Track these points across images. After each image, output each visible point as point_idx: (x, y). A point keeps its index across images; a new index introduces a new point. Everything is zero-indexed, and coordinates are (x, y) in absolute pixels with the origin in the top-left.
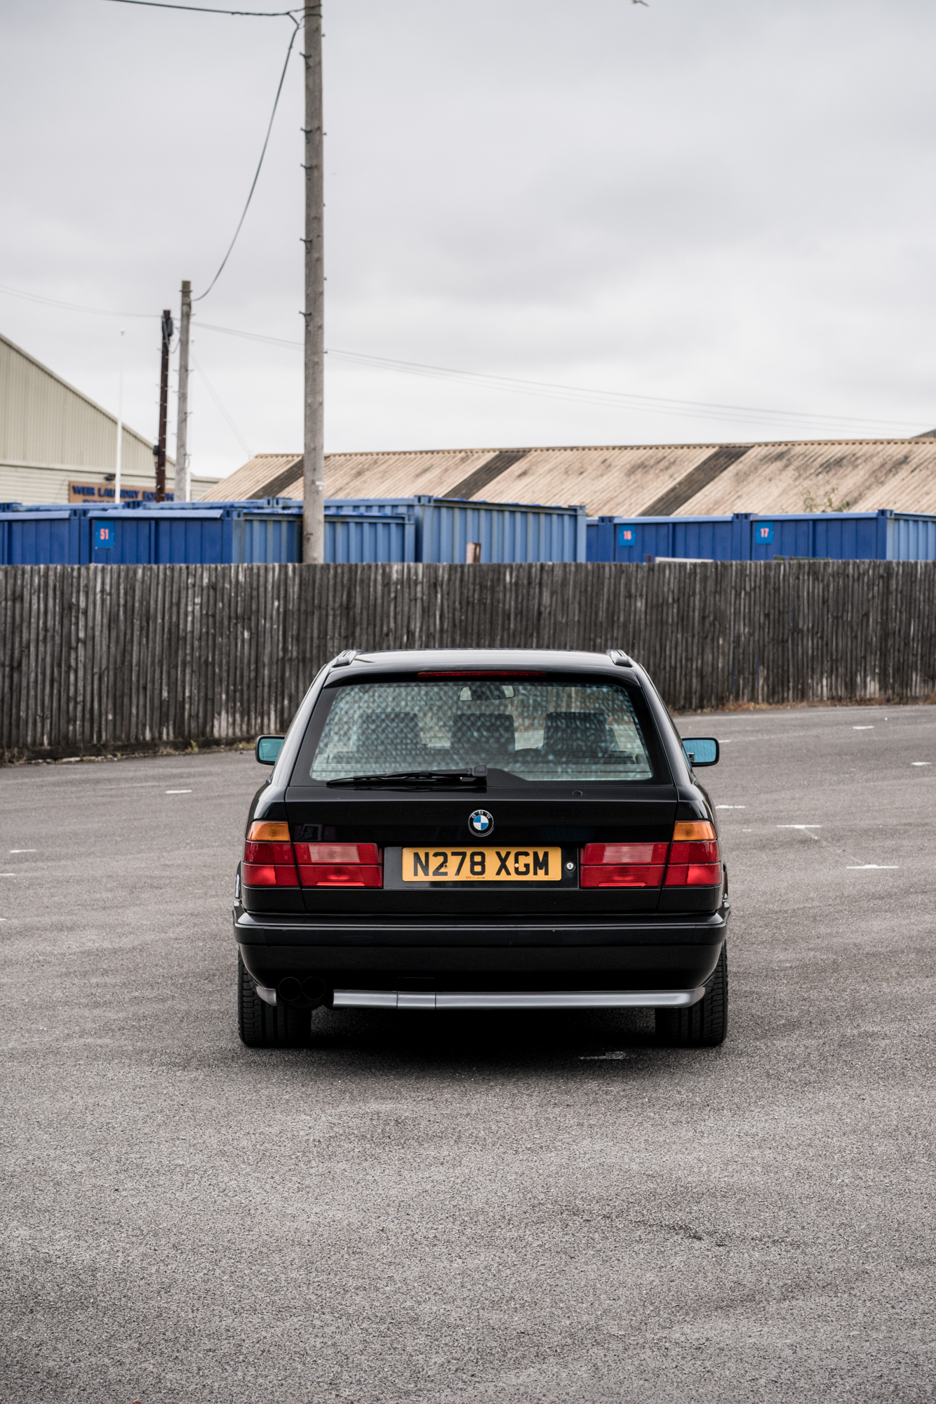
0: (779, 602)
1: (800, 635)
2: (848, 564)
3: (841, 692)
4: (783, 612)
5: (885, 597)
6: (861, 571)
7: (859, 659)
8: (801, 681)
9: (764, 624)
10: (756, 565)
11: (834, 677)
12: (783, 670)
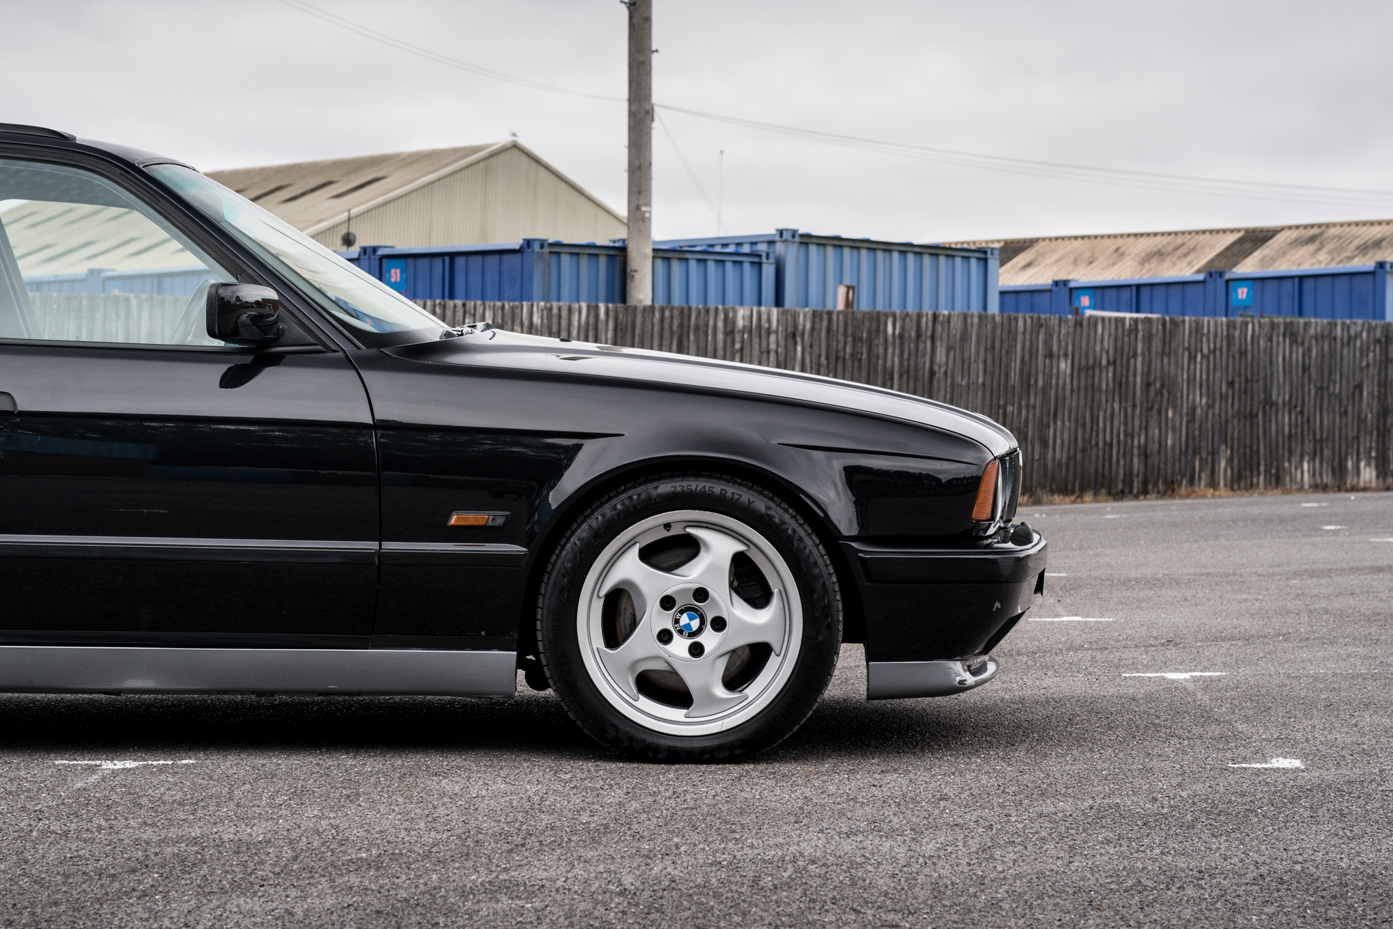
0: (1246, 368)
1: (1274, 409)
2: (1336, 325)
3: (1327, 478)
4: (1252, 380)
5: (1383, 366)
6: (1352, 333)
7: (1350, 439)
8: (1275, 464)
9: (1227, 394)
10: (1216, 323)
11: (1317, 461)
12: (1251, 450)
